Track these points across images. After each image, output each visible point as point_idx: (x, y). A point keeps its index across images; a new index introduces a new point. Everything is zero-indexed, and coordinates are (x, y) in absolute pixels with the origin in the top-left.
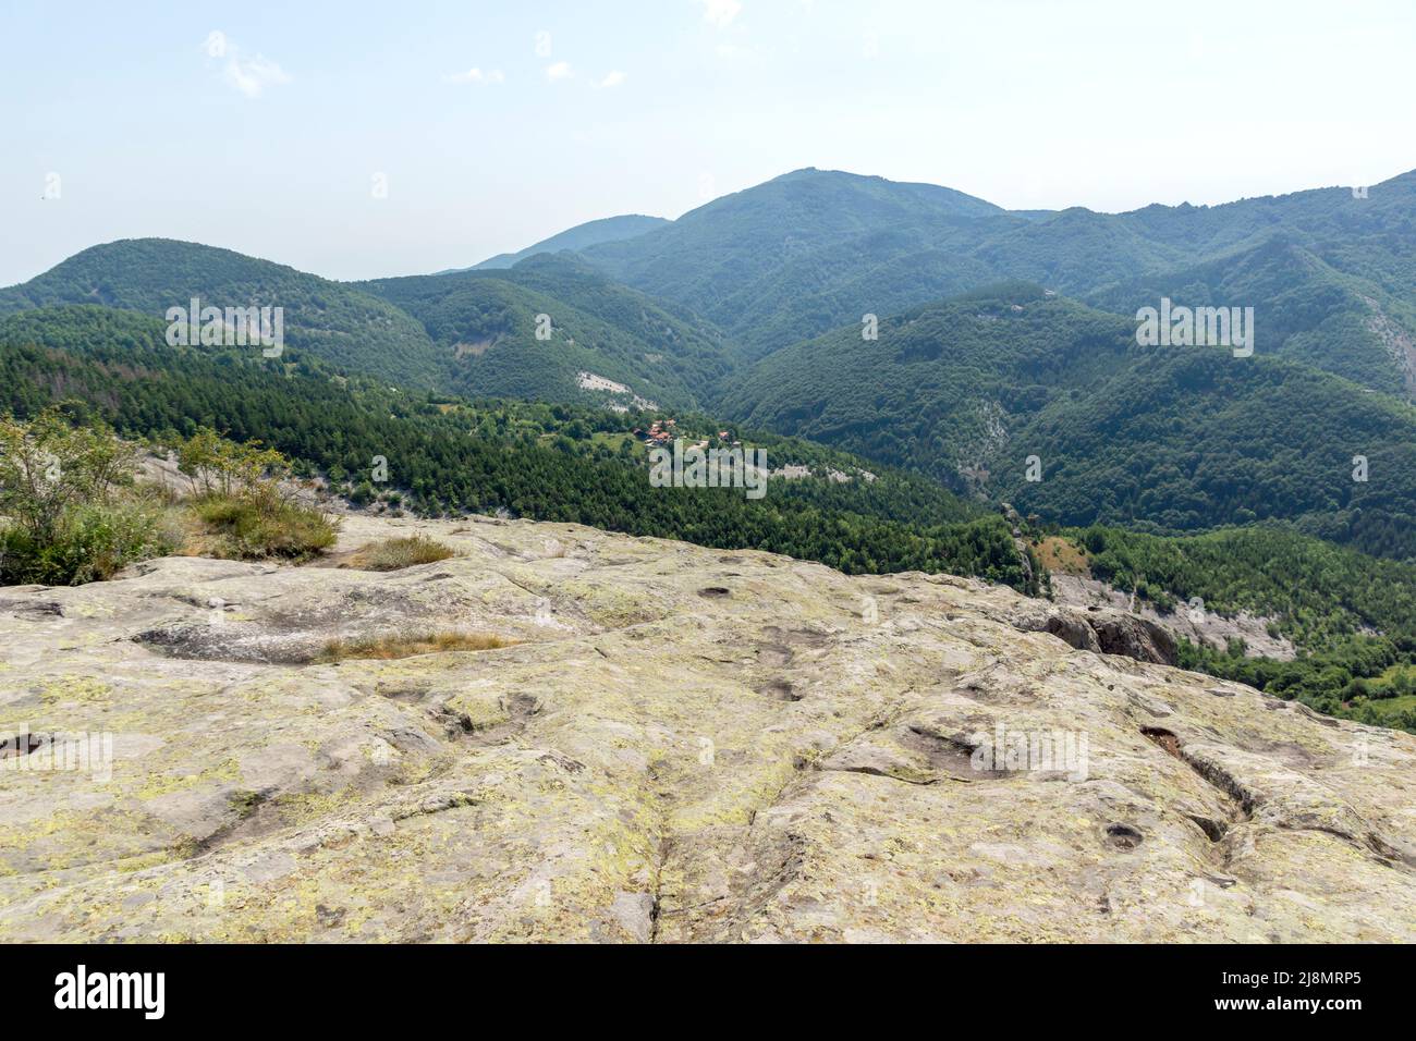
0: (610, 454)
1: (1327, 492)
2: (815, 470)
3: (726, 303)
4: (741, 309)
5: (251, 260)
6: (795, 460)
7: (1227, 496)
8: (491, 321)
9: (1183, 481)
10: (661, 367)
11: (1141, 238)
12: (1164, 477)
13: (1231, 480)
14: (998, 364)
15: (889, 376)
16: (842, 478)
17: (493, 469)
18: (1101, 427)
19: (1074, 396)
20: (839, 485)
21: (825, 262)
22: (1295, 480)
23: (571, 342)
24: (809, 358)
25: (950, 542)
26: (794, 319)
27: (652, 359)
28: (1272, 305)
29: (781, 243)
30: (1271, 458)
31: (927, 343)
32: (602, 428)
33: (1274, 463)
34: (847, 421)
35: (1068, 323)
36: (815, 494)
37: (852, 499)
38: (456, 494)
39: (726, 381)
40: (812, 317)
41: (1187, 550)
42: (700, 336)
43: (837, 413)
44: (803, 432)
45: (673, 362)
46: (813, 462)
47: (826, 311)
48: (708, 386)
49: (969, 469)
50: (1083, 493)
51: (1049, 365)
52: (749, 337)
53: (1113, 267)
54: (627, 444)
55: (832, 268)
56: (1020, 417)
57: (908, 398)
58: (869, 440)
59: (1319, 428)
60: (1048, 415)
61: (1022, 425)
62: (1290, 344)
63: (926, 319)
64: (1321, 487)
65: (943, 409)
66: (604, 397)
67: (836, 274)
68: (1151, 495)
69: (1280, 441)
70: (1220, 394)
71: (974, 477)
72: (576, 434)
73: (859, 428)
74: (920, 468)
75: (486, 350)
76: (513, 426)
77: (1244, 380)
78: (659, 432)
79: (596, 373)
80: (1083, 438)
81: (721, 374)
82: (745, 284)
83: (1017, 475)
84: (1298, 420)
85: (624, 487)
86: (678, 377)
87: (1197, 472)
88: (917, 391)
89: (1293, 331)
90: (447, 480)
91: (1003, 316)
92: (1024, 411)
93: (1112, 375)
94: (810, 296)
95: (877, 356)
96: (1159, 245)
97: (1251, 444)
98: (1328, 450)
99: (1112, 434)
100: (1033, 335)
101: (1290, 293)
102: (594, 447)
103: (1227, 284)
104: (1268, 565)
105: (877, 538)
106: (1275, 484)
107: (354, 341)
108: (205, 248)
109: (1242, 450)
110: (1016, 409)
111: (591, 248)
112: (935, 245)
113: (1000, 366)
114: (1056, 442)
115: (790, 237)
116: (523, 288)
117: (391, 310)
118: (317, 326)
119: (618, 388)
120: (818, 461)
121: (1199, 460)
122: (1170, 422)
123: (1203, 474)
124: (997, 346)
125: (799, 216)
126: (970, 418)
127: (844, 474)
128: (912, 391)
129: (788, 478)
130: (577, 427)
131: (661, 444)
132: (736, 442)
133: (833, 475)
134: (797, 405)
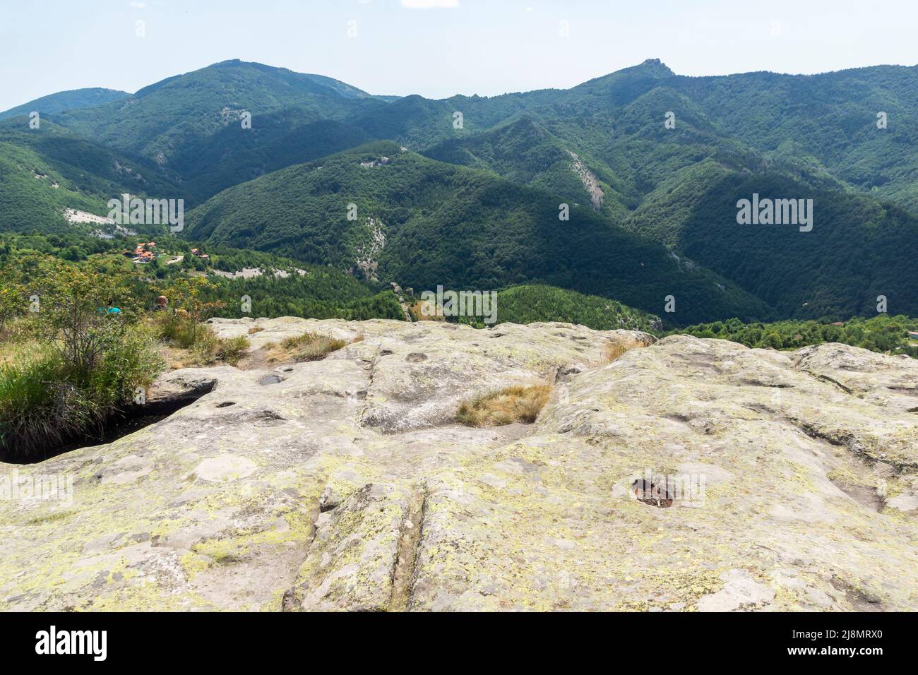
2: (264, 270)
6: (250, 265)
7: (511, 268)
9: (488, 261)
12: (478, 259)
13: (512, 258)
15: (308, 205)
16: (284, 275)
19: (424, 213)
20: (282, 280)
23: (56, 186)
25: (362, 311)
29: (221, 113)
31: (330, 182)
32: (94, 251)
33: (534, 247)
34: (281, 237)
35: (417, 168)
36: (267, 287)
37: (293, 288)
43: (274, 231)
44: (252, 246)
46: (262, 265)
49: (365, 262)
51: (408, 194)
56: (393, 228)
60: (411, 225)
63: (328, 166)
66: (90, 227)
68: (471, 271)
70: (503, 209)
71: (368, 268)
72: (73, 257)
77: (515, 200)
78: (144, 251)
79: (81, 209)
80: (431, 239)
83: (395, 264)
87: (495, 255)
89: (537, 171)
91: (375, 164)
92: (395, 224)
93: (444, 199)
94: (246, 151)
95: (298, 191)
99: (447, 236)
101: (533, 149)
103: (502, 144)
104: (537, 305)
113: (378, 196)
114: (416, 243)
119: (102, 221)
120: (266, 265)
121: (495, 248)
122: (479, 226)
123: (498, 256)
126: (362, 230)
127: (284, 272)
128: (324, 214)
129: (245, 278)
130: (74, 251)
131: (146, 261)
132: (205, 256)
133: (278, 273)
134: (245, 227)
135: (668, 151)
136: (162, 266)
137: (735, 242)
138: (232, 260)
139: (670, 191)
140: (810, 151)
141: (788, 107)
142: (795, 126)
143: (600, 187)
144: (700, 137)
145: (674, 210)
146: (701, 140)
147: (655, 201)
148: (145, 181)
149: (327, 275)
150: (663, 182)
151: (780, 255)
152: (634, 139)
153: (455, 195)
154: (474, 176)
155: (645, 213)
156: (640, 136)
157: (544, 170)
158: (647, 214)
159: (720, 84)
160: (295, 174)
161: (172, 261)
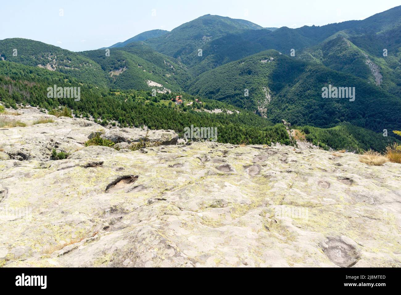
0: (166, 107)
1: (359, 113)
2: (223, 110)
3: (187, 58)
4: (192, 59)
5: (47, 45)
6: (217, 107)
7: (332, 115)
8: (121, 64)
9: (320, 111)
10: (171, 78)
11: (302, 36)
12: (315, 110)
15: (237, 80)
16: (231, 113)
18: (297, 95)
19: (289, 85)
23: (145, 71)
24: (214, 75)
26: (207, 63)
29: (202, 38)
30: (344, 103)
31: (247, 70)
32: (162, 99)
34: (226, 95)
35: (286, 63)
36: (224, 118)
37: (234, 119)
39: (189, 83)
40: (212, 62)
41: (330, 132)
42: (181, 68)
43: (223, 92)
44: (214, 98)
45: (174, 77)
46: (222, 108)
47: (217, 60)
48: (184, 84)
49: (261, 109)
50: (293, 115)
51: (282, 76)
52: (195, 68)
54: (170, 104)
56: (275, 92)
57: (243, 87)
58: (233, 100)
60: (282, 91)
61: (275, 95)
62: (345, 68)
63: (247, 62)
64: (357, 112)
65: (252, 90)
66: (155, 88)
68: (312, 115)
71: (263, 111)
72: (156, 101)
73: (230, 97)
74: (248, 109)
75: (120, 74)
78: (179, 99)
79: (153, 81)
80: (293, 98)
81: (188, 80)
83: (275, 110)
85: (179, 118)
86: (175, 82)
87: (324, 108)
88: (246, 84)
89: (346, 64)
91: (269, 61)
92: (275, 90)
93: (299, 79)
95: (234, 74)
96: (307, 38)
99: (301, 97)
100: (278, 66)
101: (344, 52)
102: (161, 105)
107: (81, 71)
108: (33, 41)
113: (268, 77)
115: (205, 36)
116: (129, 53)
117: (91, 61)
118: (69, 67)
119: (159, 85)
123: (326, 109)
124: (267, 70)
125: (207, 29)
126: (261, 93)
127: (231, 111)
128: (244, 85)
129: (216, 113)
131: (180, 104)
132: (201, 102)
133: (228, 112)
134: (211, 90)
136: (185, 106)
138: (210, 105)
148: (174, 69)
149: (248, 114)
157: (350, 64)
160: (233, 65)
161: (189, 104)
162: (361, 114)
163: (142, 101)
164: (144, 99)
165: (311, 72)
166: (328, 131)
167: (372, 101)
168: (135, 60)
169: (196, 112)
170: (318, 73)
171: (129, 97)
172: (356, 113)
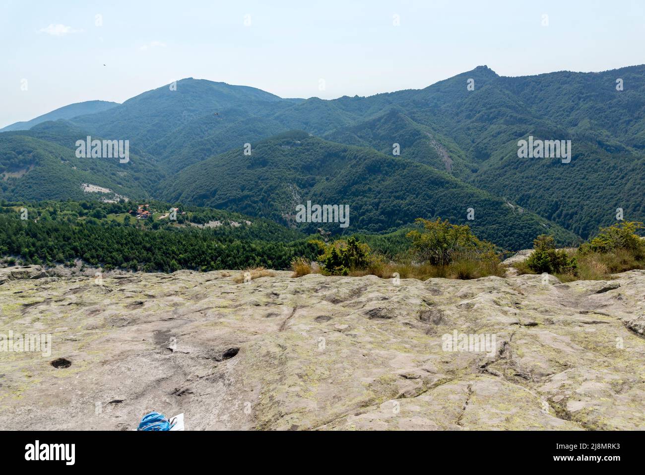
0: (119, 225)
2: (223, 222)
3: (156, 144)
4: (165, 147)
6: (213, 218)
7: (391, 216)
8: (25, 159)
9: (374, 212)
10: (127, 179)
11: (341, 110)
12: (367, 211)
13: (392, 209)
14: (293, 167)
15: (246, 176)
16: (237, 225)
17: (69, 238)
18: (340, 192)
19: (327, 179)
20: (236, 228)
21: (205, 123)
22: (415, 207)
23: (75, 168)
24: (205, 170)
26: (193, 151)
27: (122, 174)
28: (395, 137)
29: (181, 115)
30: (405, 199)
31: (261, 160)
32: (111, 212)
33: (407, 201)
34: (228, 198)
35: (320, 148)
36: (226, 234)
37: (243, 234)
38: (49, 254)
39: (162, 183)
40: (201, 150)
42: (146, 162)
43: (223, 194)
44: (207, 205)
45: (133, 175)
46: (222, 219)
47: (209, 146)
48: (153, 186)
49: (287, 215)
51: (315, 167)
52: (171, 161)
53: (332, 123)
54: (127, 219)
55: (208, 126)
56: (306, 190)
57: (256, 185)
58: (240, 206)
59: (421, 186)
60: (318, 188)
61: (307, 193)
62: (404, 152)
63: (259, 148)
64: (424, 209)
65: (272, 189)
67: (210, 129)
68: (363, 218)
69: (408, 192)
70: (384, 174)
71: (290, 218)
72: (98, 215)
73: (235, 201)
74: (265, 217)
75: (23, 175)
76: (61, 215)
77: (392, 168)
78: (143, 211)
79: (92, 183)
80: (333, 197)
81: (159, 179)
82: (165, 135)
84: (413, 183)
85: (143, 240)
86: (137, 183)
87: (380, 207)
88: (260, 181)
90: (42, 247)
91: (292, 146)
92: (307, 187)
93: (342, 169)
94: (200, 140)
95: (239, 167)
96: (348, 113)
97: (397, 194)
98: (425, 194)
99: (345, 194)
100: (306, 154)
101: (401, 132)
102: (109, 222)
103: (378, 129)
105: (270, 251)
106: (408, 209)
109: (395, 197)
110: (304, 186)
111: (75, 118)
112: (254, 114)
113: (294, 168)
114: (322, 200)
115: (185, 112)
116: (40, 140)
119: (105, 191)
120: (224, 218)
121: (380, 202)
122: (367, 187)
123: (382, 208)
124: (292, 160)
125: (188, 101)
126: (284, 193)
127: (237, 223)
128: (257, 182)
129: (211, 227)
130: (98, 212)
131: (145, 217)
132: (184, 213)
133: (232, 224)
134: (203, 192)
135: (498, 130)
136: (156, 221)
137: (553, 193)
138: (201, 215)
139: (502, 159)
140: (603, 126)
141: (584, 95)
142: (590, 109)
143: (450, 157)
144: (520, 119)
145: (506, 171)
146: (521, 121)
147: (491, 166)
148: (132, 163)
149: (266, 224)
150: (496, 152)
151: (588, 202)
152: (473, 122)
153: (349, 166)
154: (362, 152)
155: (484, 174)
156: (476, 120)
157: (409, 146)
158: (486, 175)
159: (533, 81)
160: (236, 154)
161: (162, 217)
162: (429, 212)
163: (71, 218)
164: (74, 215)
165: (358, 159)
166: (385, 238)
167: (443, 194)
168: (54, 151)
169: (177, 229)
170: (366, 161)
171: (44, 213)
172: (423, 211)
